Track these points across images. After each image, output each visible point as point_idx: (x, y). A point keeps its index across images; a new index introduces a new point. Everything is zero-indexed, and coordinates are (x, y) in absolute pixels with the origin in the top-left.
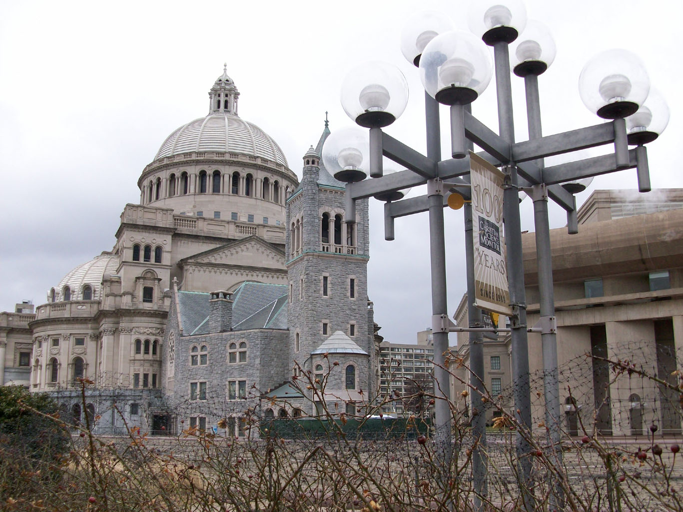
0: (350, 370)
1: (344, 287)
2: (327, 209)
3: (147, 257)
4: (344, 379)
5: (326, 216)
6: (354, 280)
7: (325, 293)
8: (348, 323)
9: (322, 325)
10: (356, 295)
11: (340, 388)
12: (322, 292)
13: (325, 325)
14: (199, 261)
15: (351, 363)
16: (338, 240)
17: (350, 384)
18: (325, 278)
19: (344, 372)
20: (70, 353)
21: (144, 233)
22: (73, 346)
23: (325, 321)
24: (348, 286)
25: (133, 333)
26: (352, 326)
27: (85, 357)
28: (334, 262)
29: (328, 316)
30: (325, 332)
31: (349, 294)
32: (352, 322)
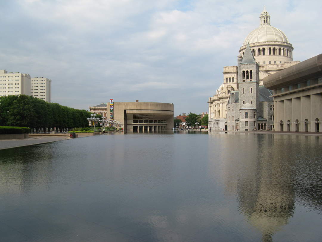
0: (246, 113)
2: (244, 70)
3: (230, 81)
4: (245, 116)
5: (244, 72)
6: (252, 88)
7: (244, 93)
8: (250, 100)
9: (243, 102)
11: (244, 118)
12: (243, 93)
13: (244, 102)
15: (246, 112)
16: (247, 78)
17: (246, 117)
18: (244, 89)
19: (245, 114)
21: (229, 75)
22: (218, 107)
23: (244, 101)
24: (250, 90)
25: (225, 103)
26: (252, 101)
27: (220, 110)
28: (246, 84)
29: (244, 99)
30: (244, 103)
31: (250, 92)
32: (252, 100)
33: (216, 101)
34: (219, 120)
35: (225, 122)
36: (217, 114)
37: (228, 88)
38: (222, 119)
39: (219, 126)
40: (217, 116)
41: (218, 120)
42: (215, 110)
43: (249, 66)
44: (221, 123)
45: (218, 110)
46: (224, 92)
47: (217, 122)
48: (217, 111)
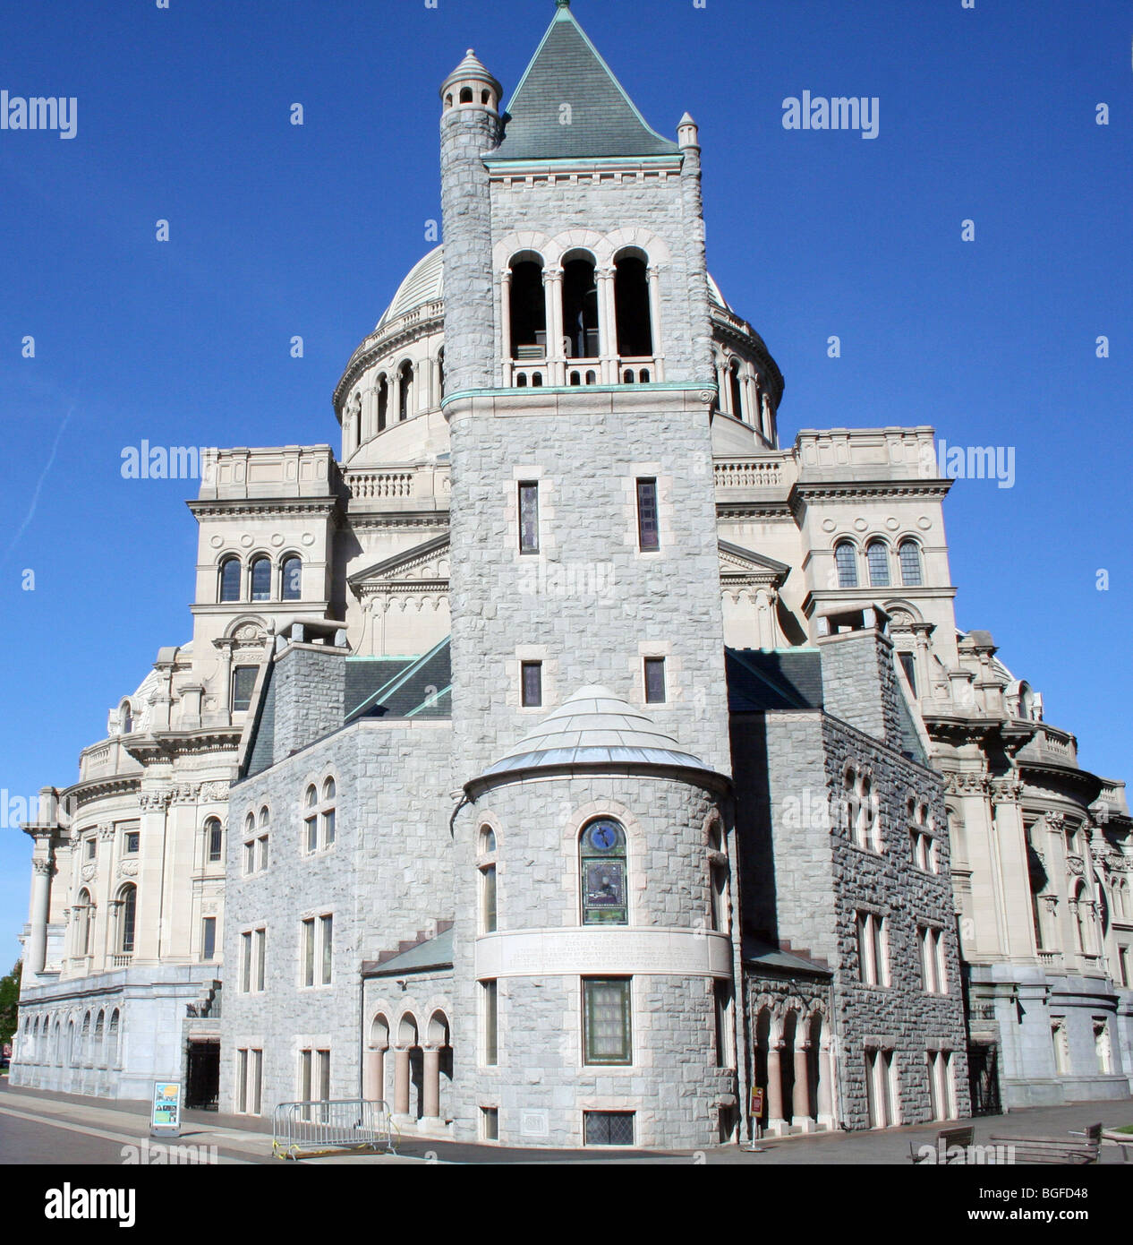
0: (602, 837)
1: (610, 510)
2: (526, 241)
3: (260, 587)
4: (571, 880)
5: (526, 266)
6: (652, 481)
7: (527, 544)
8: (632, 652)
9: (515, 670)
10: (665, 534)
11: (554, 922)
12: (512, 542)
13: (531, 667)
14: (401, 578)
17: (603, 902)
18: (527, 489)
19: (572, 848)
20: (114, 874)
21: (249, 523)
22: (120, 857)
23: (530, 653)
24: (625, 508)
25: (200, 800)
26: (654, 662)
27: (130, 889)
28: (562, 423)
29: (543, 630)
30: (531, 692)
31: (632, 536)
32: (654, 649)
33: (104, 803)
34: (117, 980)
35: (190, 1008)
36: (98, 928)
37: (235, 645)
38: (153, 972)
39: (111, 1054)
40: (97, 947)
41: (100, 984)
42: (85, 893)
43: (600, 195)
44: (136, 1012)
45: (117, 883)
46: (198, 682)
47: (93, 1005)
48: (104, 893)
